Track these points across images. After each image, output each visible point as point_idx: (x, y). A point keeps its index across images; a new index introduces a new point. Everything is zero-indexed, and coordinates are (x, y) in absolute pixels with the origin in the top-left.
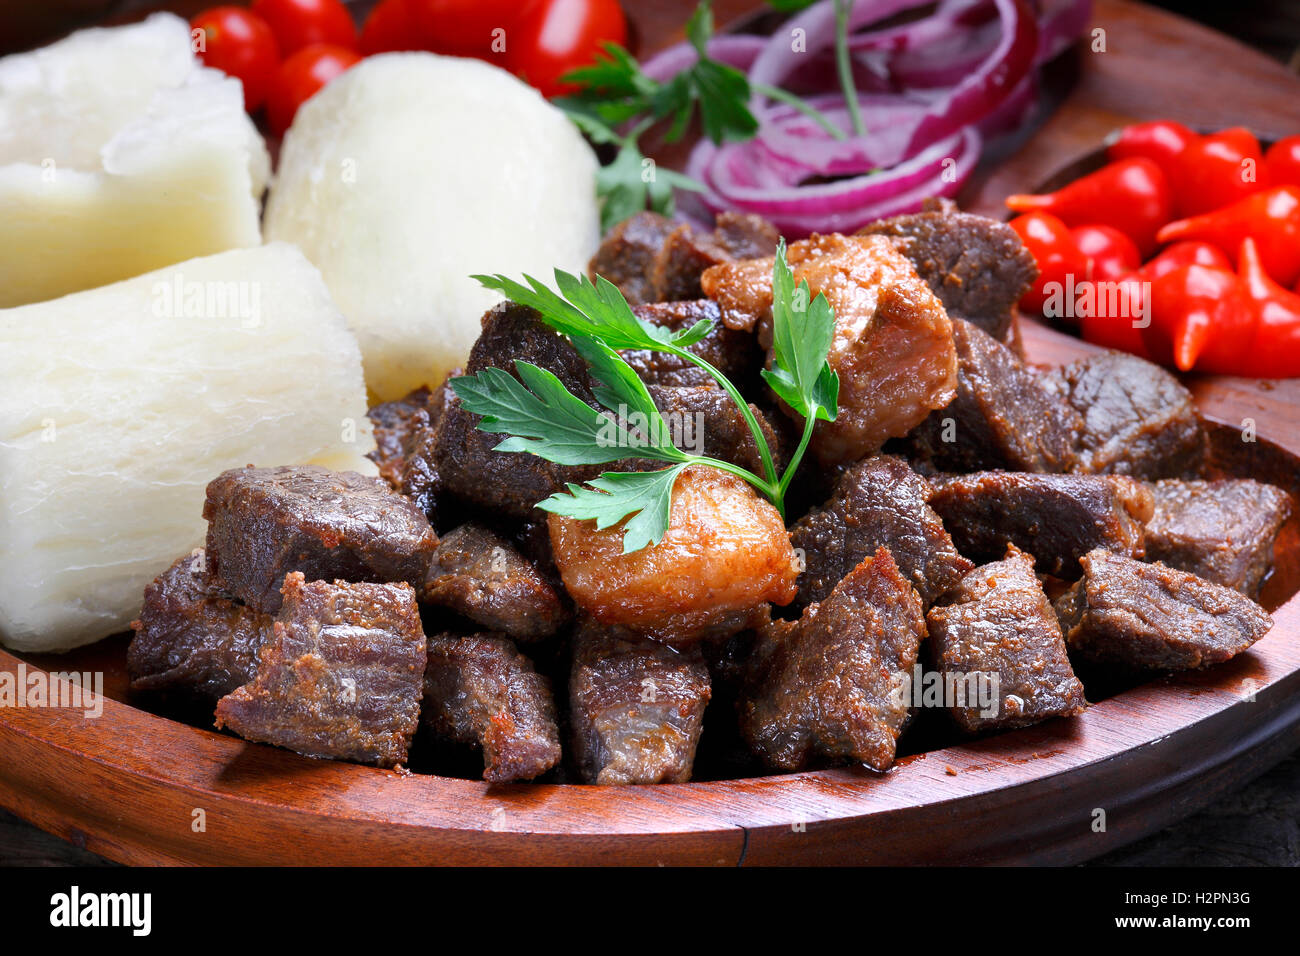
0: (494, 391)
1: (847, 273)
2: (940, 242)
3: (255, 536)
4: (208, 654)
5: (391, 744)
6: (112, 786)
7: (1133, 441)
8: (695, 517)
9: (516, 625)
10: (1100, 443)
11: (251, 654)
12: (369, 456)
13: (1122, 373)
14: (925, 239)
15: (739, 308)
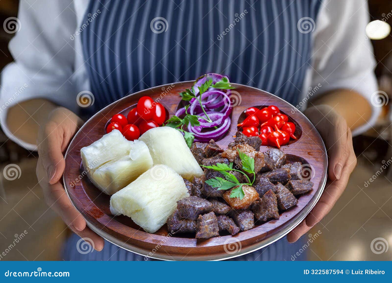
0: (212, 182)
1: (247, 151)
2: (251, 142)
3: (190, 211)
4: (183, 227)
5: (217, 234)
6: (182, 250)
7: (280, 161)
8: (247, 192)
9: (225, 212)
10: (276, 162)
11: (190, 226)
12: (188, 192)
13: (274, 151)
14: (249, 141)
15: (231, 159)
